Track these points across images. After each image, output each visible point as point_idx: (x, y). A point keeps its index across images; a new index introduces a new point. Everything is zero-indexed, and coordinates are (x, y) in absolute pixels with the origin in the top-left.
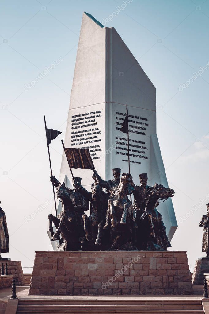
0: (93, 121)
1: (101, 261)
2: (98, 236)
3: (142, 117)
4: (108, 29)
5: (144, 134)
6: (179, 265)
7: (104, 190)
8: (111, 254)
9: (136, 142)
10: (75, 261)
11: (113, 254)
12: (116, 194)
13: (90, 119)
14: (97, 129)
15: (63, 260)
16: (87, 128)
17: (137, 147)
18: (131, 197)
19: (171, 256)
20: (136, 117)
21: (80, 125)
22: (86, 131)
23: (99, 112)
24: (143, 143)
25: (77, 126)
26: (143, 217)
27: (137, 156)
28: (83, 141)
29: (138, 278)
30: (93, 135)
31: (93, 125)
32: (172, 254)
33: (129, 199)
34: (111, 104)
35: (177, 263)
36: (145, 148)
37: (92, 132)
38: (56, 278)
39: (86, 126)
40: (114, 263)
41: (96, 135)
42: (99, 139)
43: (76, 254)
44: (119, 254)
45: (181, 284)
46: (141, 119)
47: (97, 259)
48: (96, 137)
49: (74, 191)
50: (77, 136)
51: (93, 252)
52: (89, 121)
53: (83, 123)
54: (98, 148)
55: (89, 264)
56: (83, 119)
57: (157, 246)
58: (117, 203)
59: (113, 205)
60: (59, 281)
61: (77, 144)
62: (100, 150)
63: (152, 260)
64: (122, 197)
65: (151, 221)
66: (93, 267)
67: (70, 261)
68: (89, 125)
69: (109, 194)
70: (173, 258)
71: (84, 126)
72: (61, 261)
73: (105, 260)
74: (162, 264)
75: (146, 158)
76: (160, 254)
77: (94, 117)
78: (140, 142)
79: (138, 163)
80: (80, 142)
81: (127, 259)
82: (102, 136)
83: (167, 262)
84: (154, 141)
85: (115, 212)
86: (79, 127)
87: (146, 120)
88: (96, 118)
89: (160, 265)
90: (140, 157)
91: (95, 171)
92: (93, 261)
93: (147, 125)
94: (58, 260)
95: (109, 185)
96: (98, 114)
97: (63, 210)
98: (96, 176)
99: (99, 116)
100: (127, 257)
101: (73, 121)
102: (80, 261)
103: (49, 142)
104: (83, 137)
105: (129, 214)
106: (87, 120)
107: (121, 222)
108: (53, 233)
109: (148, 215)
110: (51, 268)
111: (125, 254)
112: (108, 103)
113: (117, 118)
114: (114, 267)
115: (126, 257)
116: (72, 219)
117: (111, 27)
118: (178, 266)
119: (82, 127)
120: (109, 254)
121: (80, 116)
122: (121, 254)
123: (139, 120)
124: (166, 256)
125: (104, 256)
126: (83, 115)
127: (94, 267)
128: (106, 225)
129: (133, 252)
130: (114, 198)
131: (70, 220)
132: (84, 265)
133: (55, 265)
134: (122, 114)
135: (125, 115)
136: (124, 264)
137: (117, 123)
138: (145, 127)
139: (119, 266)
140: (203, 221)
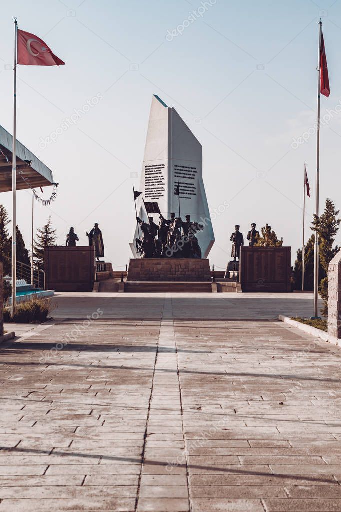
0: (159, 170)
1: (164, 264)
2: (162, 251)
3: (193, 167)
5: (194, 178)
7: (166, 225)
9: (188, 184)
10: (150, 264)
12: (172, 228)
13: (158, 169)
14: (162, 176)
15: (144, 263)
16: (156, 175)
17: (189, 187)
18: (181, 230)
20: (189, 168)
21: (151, 173)
22: (155, 177)
24: (193, 184)
25: (149, 173)
27: (189, 194)
28: (153, 184)
29: (183, 273)
30: (160, 180)
31: (159, 173)
33: (180, 230)
34: (172, 160)
35: (204, 265)
36: (195, 188)
37: (159, 178)
38: (141, 273)
39: (155, 173)
40: (171, 265)
41: (161, 180)
42: (163, 183)
45: (206, 276)
46: (192, 168)
47: (162, 263)
48: (161, 182)
50: (149, 180)
53: (153, 171)
54: (163, 189)
55: (158, 265)
56: (153, 169)
57: (196, 255)
59: (170, 234)
60: (142, 274)
61: (149, 185)
62: (164, 190)
63: (191, 264)
66: (160, 267)
68: (157, 173)
69: (169, 227)
71: (154, 174)
73: (166, 264)
74: (196, 266)
75: (195, 194)
77: (160, 168)
78: (190, 184)
79: (189, 198)
80: (150, 184)
81: (177, 263)
82: (166, 181)
84: (201, 184)
86: (150, 174)
87: (196, 168)
88: (161, 169)
90: (191, 194)
91: (161, 214)
92: (160, 264)
93: (196, 172)
94: (142, 263)
95: (169, 222)
96: (163, 166)
97: (143, 236)
98: (161, 217)
99: (164, 167)
100: (178, 261)
101: (146, 169)
102: (153, 263)
103: (135, 198)
104: (153, 181)
106: (156, 170)
108: (138, 249)
110: (138, 267)
112: (169, 159)
113: (175, 169)
114: (171, 267)
116: (149, 241)
117: (172, 107)
119: (152, 174)
121: (151, 166)
123: (191, 169)
125: (165, 261)
126: (153, 166)
128: (167, 244)
130: (171, 230)
131: (147, 241)
132: (155, 266)
133: (140, 266)
134: (179, 166)
135: (181, 166)
136: (176, 265)
137: (176, 173)
138: (194, 173)
139: (174, 266)
140: (232, 237)
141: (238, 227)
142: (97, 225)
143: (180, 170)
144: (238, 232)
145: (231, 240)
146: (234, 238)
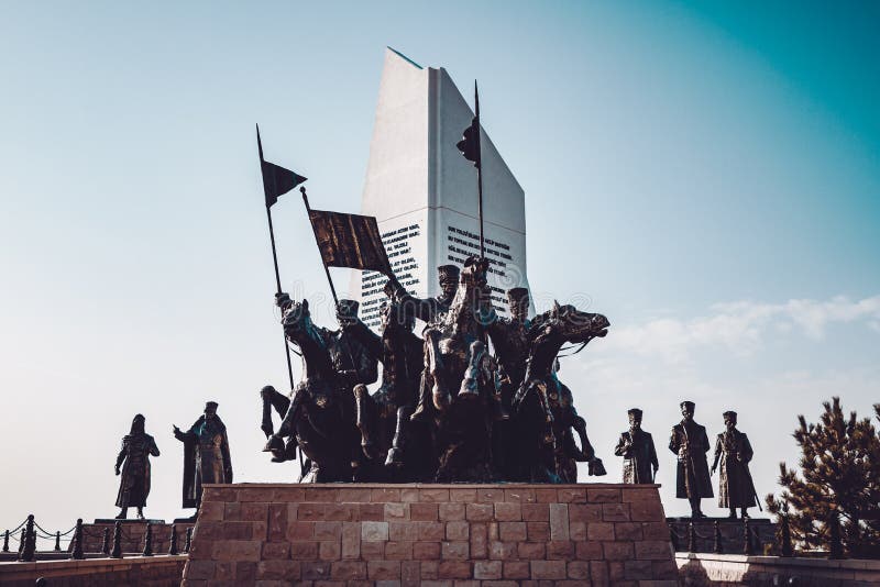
0: (403, 245)
1: (402, 514)
2: (394, 442)
3: (503, 243)
4: (432, 72)
5: (502, 274)
6: (638, 525)
8: (431, 493)
10: (322, 515)
11: (438, 492)
13: (399, 243)
14: (411, 260)
15: (284, 509)
19: (613, 498)
20: (488, 241)
23: (416, 226)
26: (521, 395)
29: (514, 568)
30: (404, 273)
31: (403, 252)
32: (617, 491)
34: (439, 211)
35: (632, 522)
37: (401, 266)
38: (262, 568)
40: (439, 521)
41: (408, 272)
42: (414, 279)
43: (326, 492)
44: (454, 493)
46: (497, 245)
47: (391, 508)
48: (409, 276)
49: (340, 335)
51: (377, 485)
52: (396, 247)
55: (364, 523)
58: (450, 345)
60: (269, 575)
61: (371, 292)
63: (556, 511)
64: (465, 329)
65: (544, 404)
66: (374, 531)
67: (308, 515)
68: (397, 254)
70: (620, 506)
72: (278, 514)
73: (414, 512)
74: (587, 524)
76: (579, 494)
77: (405, 237)
80: (377, 288)
81: (479, 510)
82: (421, 273)
83: (600, 517)
85: (442, 365)
87: (508, 248)
88: (408, 240)
89: (580, 527)
92: (376, 514)
93: (509, 257)
94: (272, 509)
96: (413, 231)
98: (393, 286)
99: (416, 234)
100: (480, 500)
102: (338, 513)
103: (271, 201)
105: (486, 377)
106: (392, 245)
107: (463, 390)
109: (535, 386)
111: (473, 493)
112: (432, 208)
113: (450, 238)
114: (440, 532)
115: (476, 502)
116: (328, 402)
117: (438, 68)
118: (637, 530)
120: (426, 493)
122: (462, 493)
123: (494, 248)
124: (597, 498)
125: (411, 498)
127: (381, 533)
128: (420, 409)
129: (497, 486)
131: (320, 402)
132: (347, 526)
133: (259, 525)
134: (460, 232)
135: (466, 234)
136: (471, 523)
137: (451, 248)
138: (504, 260)
139: (456, 527)
140: (622, 443)
141: (636, 415)
142: (212, 407)
143: (465, 243)
144: (637, 429)
145: (618, 453)
146: (628, 448)
